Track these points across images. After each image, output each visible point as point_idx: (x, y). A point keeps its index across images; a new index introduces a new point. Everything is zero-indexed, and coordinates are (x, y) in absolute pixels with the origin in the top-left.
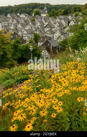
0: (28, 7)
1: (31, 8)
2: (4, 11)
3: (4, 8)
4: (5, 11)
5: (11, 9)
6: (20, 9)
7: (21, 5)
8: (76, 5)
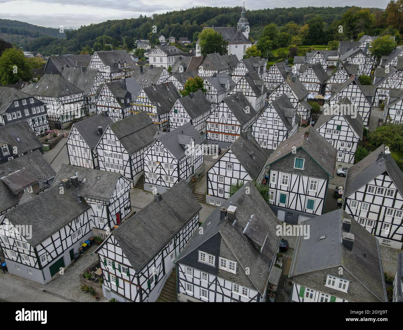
0: (187, 19)
1: (195, 22)
2: (127, 30)
3: (127, 23)
4: (131, 31)
5: (144, 25)
7: (171, 13)
8: (314, 8)
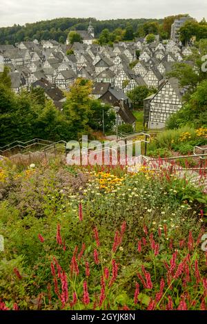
0: (53, 27)
1: (59, 29)
2: (6, 36)
6: (38, 31)
